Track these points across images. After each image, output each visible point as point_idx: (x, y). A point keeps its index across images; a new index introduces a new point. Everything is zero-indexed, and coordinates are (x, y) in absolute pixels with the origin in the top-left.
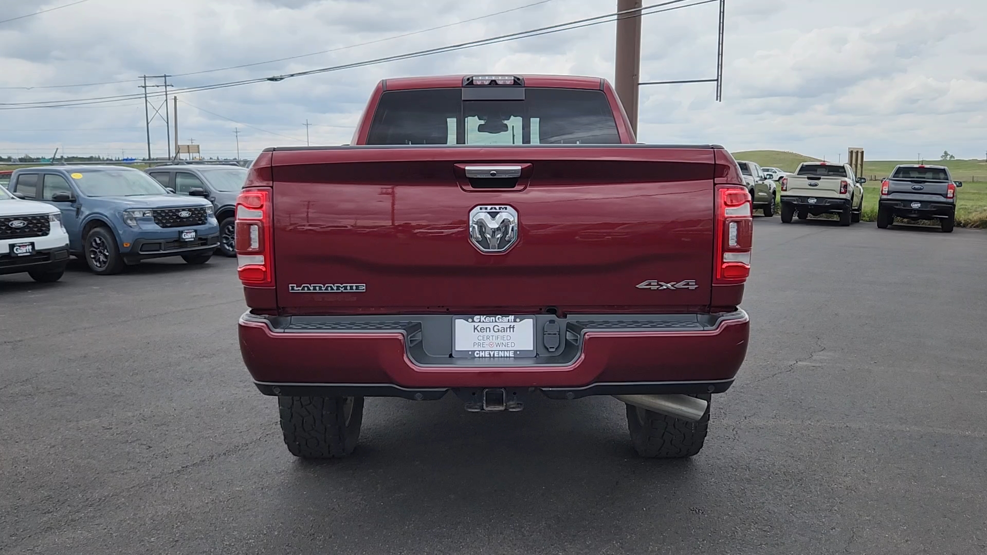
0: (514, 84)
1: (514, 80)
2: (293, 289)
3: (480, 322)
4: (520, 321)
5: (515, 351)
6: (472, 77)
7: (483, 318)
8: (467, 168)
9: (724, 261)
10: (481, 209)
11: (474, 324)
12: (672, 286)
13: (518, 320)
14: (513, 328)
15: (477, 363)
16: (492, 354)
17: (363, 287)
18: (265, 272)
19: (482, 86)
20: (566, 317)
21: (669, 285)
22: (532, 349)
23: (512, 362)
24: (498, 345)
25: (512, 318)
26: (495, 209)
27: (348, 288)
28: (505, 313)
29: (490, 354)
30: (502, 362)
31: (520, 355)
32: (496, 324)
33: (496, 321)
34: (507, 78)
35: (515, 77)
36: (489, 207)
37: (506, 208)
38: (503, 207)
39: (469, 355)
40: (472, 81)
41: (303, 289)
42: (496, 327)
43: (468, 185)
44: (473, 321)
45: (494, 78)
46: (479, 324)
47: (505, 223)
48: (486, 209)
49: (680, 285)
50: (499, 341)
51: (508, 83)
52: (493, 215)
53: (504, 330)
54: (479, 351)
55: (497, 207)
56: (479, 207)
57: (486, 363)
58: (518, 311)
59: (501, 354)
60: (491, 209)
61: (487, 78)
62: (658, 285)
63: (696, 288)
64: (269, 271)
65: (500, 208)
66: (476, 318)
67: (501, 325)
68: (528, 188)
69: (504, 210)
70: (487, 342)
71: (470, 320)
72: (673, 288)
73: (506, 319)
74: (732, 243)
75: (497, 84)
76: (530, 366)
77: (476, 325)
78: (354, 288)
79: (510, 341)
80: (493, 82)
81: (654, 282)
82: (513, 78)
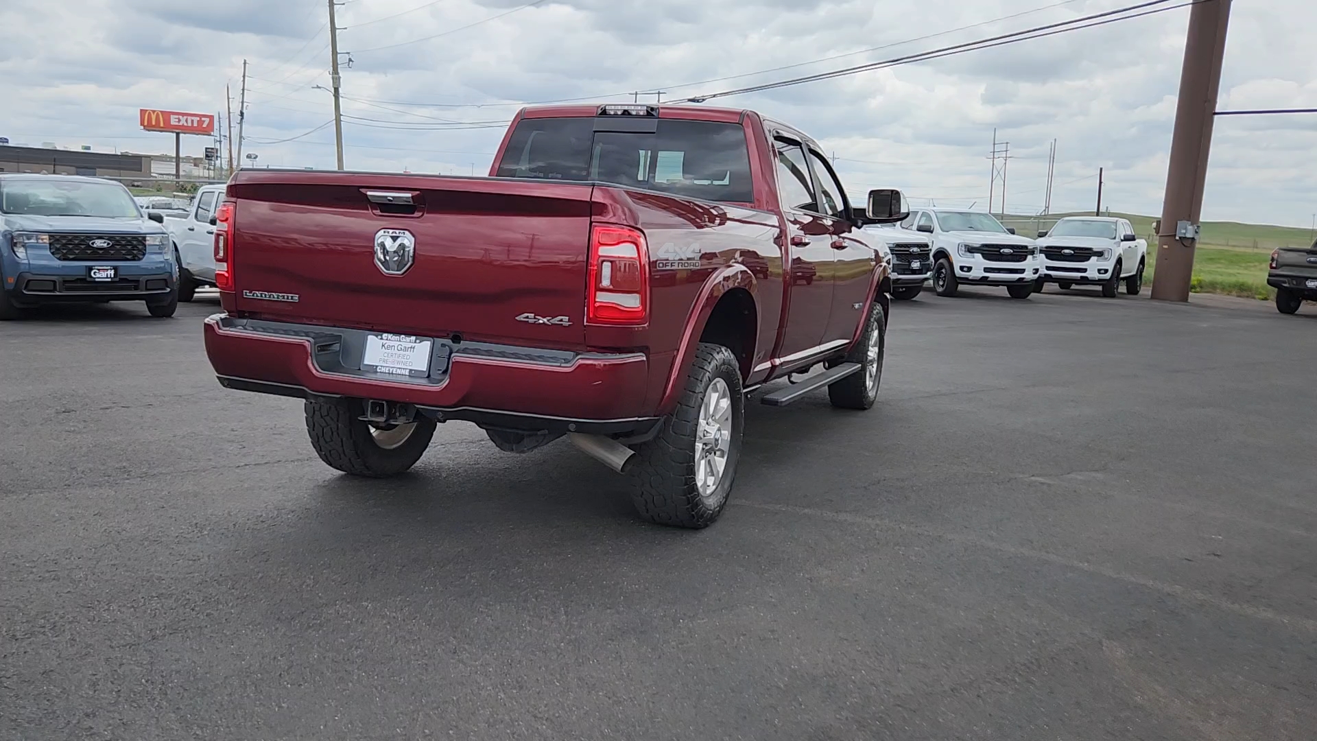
0: (647, 115)
1: (647, 111)
2: (246, 295)
3: (387, 339)
4: (420, 342)
5: (411, 370)
6: (605, 107)
7: (390, 336)
8: (369, 193)
9: (597, 300)
10: (385, 232)
11: (382, 341)
12: (548, 321)
13: (418, 341)
14: (414, 348)
15: (379, 376)
16: (391, 370)
17: (296, 298)
18: (227, 278)
19: (616, 115)
20: (460, 343)
21: (545, 320)
22: (425, 370)
23: (407, 379)
24: (398, 363)
25: (413, 338)
26: (396, 233)
27: (286, 297)
28: (408, 334)
29: (389, 370)
30: (399, 378)
31: (413, 374)
32: (400, 343)
33: (400, 341)
34: (639, 108)
35: (647, 107)
36: (391, 231)
37: (404, 233)
38: (402, 231)
39: (373, 369)
40: (605, 109)
41: (253, 296)
42: (400, 346)
43: (377, 210)
44: (382, 339)
45: (626, 108)
46: (386, 341)
47: (402, 246)
48: (388, 232)
49: (556, 320)
50: (400, 359)
51: (641, 113)
52: (394, 239)
53: (406, 349)
54: (382, 366)
55: (397, 231)
56: (382, 231)
57: (387, 377)
58: (419, 333)
59: (399, 371)
60: (393, 233)
61: (619, 107)
62: (535, 318)
63: (569, 325)
64: (230, 278)
65: (399, 233)
66: (385, 335)
67: (404, 344)
68: (425, 215)
69: (402, 235)
70: (391, 359)
71: (379, 337)
72: (548, 323)
73: (408, 339)
74: (606, 282)
75: (629, 114)
76: (423, 384)
77: (384, 342)
78: (290, 298)
79: (409, 360)
80: (626, 113)
81: (532, 315)
82: (645, 108)
